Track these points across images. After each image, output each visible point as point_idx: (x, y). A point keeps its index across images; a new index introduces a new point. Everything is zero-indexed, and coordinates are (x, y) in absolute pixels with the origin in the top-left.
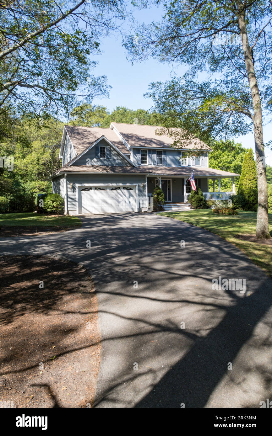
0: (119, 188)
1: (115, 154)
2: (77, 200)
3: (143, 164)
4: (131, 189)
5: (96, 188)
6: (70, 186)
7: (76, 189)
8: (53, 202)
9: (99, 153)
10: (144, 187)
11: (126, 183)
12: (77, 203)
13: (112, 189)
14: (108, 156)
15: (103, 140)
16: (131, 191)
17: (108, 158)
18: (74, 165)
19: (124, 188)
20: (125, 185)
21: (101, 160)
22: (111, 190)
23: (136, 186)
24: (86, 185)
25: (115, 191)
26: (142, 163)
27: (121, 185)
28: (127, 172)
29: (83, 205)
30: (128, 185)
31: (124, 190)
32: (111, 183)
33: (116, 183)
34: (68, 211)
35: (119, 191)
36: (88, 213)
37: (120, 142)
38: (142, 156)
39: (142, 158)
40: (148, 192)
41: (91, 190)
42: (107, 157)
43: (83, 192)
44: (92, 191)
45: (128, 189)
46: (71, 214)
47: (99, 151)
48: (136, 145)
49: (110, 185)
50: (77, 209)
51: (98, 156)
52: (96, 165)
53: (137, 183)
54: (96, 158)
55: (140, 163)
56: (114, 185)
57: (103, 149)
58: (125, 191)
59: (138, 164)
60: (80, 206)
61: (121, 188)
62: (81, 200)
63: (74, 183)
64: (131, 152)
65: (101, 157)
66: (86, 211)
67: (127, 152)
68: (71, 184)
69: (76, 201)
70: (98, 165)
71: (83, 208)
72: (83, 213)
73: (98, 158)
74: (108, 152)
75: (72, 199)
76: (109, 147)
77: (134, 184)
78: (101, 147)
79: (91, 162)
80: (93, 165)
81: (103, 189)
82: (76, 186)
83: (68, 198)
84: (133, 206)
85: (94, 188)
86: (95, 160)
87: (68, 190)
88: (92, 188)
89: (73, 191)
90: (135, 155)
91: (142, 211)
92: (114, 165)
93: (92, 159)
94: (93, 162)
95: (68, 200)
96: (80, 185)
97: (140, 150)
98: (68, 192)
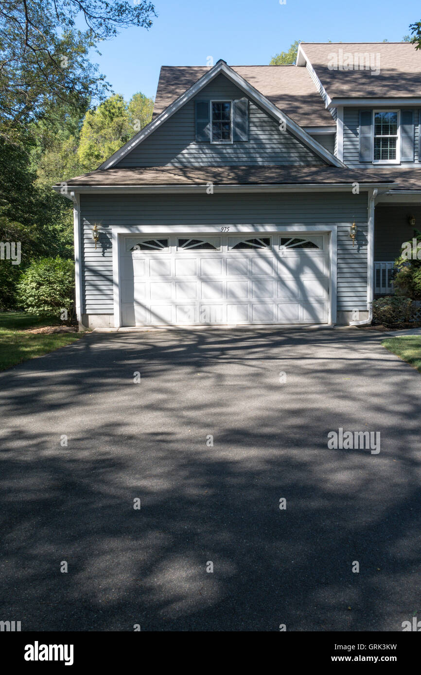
0: (267, 242)
1: (261, 125)
2: (116, 278)
3: (381, 162)
4: (311, 245)
5: (183, 242)
6: (90, 232)
7: (111, 244)
8: (40, 284)
9: (207, 124)
10: (360, 239)
11: (290, 224)
12: (116, 290)
13: (240, 246)
14: (238, 130)
15: (221, 76)
16: (308, 251)
17: (238, 141)
18: (117, 167)
19: (283, 242)
20: (282, 229)
21: (213, 148)
22: (235, 248)
23: (329, 233)
24: (146, 229)
25: (249, 252)
26: (377, 157)
27: (270, 228)
29: (137, 296)
30: (296, 228)
31: (284, 247)
32: (235, 224)
33: (253, 224)
34: (85, 315)
35: (265, 251)
36: (155, 322)
38: (377, 132)
39: (377, 141)
40: (377, 257)
41: (165, 249)
42: (236, 135)
43: (138, 254)
44: (169, 255)
45: (297, 243)
46: (97, 324)
47: (207, 117)
48: (354, 94)
49: (231, 229)
50: (116, 308)
51: (204, 135)
52: (196, 164)
53: (334, 223)
54: (198, 143)
55: (370, 155)
56: (246, 229)
57: (221, 112)
58: (289, 254)
59: (363, 162)
60: (128, 300)
61: (272, 241)
62: (133, 280)
63: (106, 225)
64: (339, 125)
65: (216, 136)
66: (148, 316)
67: (321, 123)
68: (93, 227)
69: (111, 281)
70: (202, 164)
71: (137, 308)
72: (137, 324)
73: (204, 142)
74: (239, 120)
75: (96, 273)
76: (243, 103)
77: (324, 228)
78: (214, 104)
79: (180, 156)
80: (187, 164)
81: (208, 246)
82: (111, 234)
83: (86, 274)
84: (316, 305)
85: (177, 242)
86: (193, 146)
87: (86, 246)
88: (169, 242)
89: (101, 250)
90: (350, 132)
91: (348, 325)
92: (260, 164)
93: (185, 146)
94: (186, 156)
95: (87, 278)
96: (124, 231)
97: (370, 114)
98: (86, 255)
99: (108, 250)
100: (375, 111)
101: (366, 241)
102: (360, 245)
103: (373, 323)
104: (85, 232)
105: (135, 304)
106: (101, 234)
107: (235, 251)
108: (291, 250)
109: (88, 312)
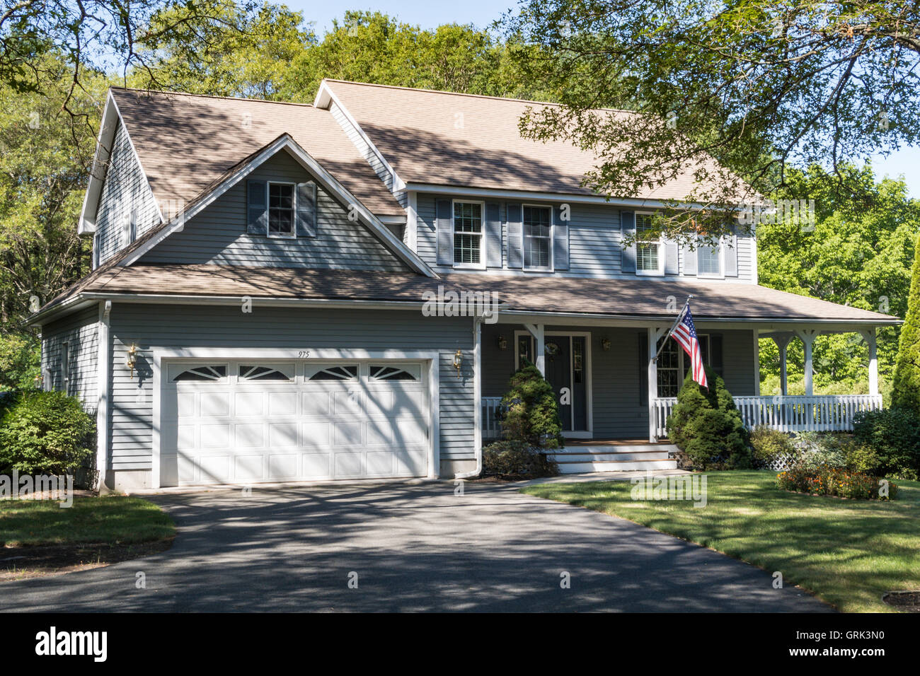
0: (353, 370)
1: (335, 220)
2: (156, 421)
3: (462, 265)
4: (406, 376)
5: (245, 369)
6: (124, 357)
7: (151, 372)
8: (44, 428)
9: (263, 211)
10: (465, 367)
11: (383, 349)
12: (156, 437)
13: (320, 376)
14: (305, 226)
15: (285, 152)
16: (405, 384)
17: (303, 235)
18: (149, 261)
19: (374, 371)
20: (377, 355)
21: (270, 244)
22: (313, 378)
23: (428, 361)
24: (202, 353)
25: (331, 385)
26: (458, 260)
27: (360, 354)
28: (392, 297)
29: (182, 446)
30: (391, 355)
31: (373, 378)
32: (316, 347)
33: (339, 349)
34: (110, 472)
35: (352, 383)
36: (206, 481)
37: (358, 165)
38: (458, 228)
39: (457, 237)
40: (485, 393)
41: (222, 379)
42: (300, 228)
43: (184, 385)
44: (229, 383)
45: (393, 374)
46: (127, 485)
47: (264, 203)
48: (433, 180)
49: (312, 354)
50: (156, 462)
51: (259, 226)
52: (247, 264)
53: (436, 349)
54: (251, 235)
55: (448, 258)
56: (331, 354)
57: (281, 196)
58: (380, 386)
59: (441, 265)
60: (170, 451)
61: (360, 371)
62: (177, 421)
63: (145, 346)
64: (410, 212)
65: (274, 228)
66: (196, 473)
67: (390, 211)
68: (131, 349)
69: (151, 427)
70: (256, 264)
71: (180, 461)
72: (180, 483)
73: (258, 236)
74: (304, 210)
75: (134, 417)
76: (310, 188)
77: (422, 355)
78: (271, 186)
79: (225, 251)
80: (235, 263)
81: (278, 376)
82: (151, 358)
83: (115, 413)
84: (413, 454)
85: (238, 370)
86: (244, 239)
87: (115, 374)
88: (228, 369)
89: (137, 380)
90: (425, 225)
91: (453, 477)
92: (332, 267)
93: (233, 239)
94: (235, 251)
95: (115, 419)
96: (170, 354)
97: (450, 203)
98: (115, 386)
99: (147, 380)
100: (454, 201)
101: (473, 372)
102: (466, 377)
103: (482, 475)
104: (115, 354)
105: (178, 456)
106: (138, 358)
107: (313, 382)
108: (383, 382)
109: (115, 467)
